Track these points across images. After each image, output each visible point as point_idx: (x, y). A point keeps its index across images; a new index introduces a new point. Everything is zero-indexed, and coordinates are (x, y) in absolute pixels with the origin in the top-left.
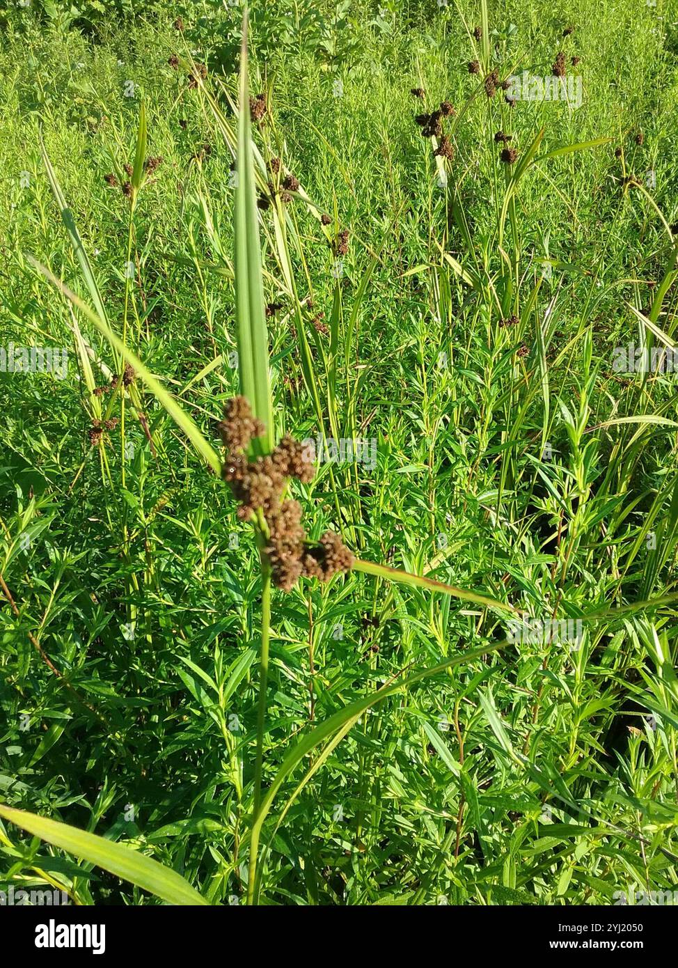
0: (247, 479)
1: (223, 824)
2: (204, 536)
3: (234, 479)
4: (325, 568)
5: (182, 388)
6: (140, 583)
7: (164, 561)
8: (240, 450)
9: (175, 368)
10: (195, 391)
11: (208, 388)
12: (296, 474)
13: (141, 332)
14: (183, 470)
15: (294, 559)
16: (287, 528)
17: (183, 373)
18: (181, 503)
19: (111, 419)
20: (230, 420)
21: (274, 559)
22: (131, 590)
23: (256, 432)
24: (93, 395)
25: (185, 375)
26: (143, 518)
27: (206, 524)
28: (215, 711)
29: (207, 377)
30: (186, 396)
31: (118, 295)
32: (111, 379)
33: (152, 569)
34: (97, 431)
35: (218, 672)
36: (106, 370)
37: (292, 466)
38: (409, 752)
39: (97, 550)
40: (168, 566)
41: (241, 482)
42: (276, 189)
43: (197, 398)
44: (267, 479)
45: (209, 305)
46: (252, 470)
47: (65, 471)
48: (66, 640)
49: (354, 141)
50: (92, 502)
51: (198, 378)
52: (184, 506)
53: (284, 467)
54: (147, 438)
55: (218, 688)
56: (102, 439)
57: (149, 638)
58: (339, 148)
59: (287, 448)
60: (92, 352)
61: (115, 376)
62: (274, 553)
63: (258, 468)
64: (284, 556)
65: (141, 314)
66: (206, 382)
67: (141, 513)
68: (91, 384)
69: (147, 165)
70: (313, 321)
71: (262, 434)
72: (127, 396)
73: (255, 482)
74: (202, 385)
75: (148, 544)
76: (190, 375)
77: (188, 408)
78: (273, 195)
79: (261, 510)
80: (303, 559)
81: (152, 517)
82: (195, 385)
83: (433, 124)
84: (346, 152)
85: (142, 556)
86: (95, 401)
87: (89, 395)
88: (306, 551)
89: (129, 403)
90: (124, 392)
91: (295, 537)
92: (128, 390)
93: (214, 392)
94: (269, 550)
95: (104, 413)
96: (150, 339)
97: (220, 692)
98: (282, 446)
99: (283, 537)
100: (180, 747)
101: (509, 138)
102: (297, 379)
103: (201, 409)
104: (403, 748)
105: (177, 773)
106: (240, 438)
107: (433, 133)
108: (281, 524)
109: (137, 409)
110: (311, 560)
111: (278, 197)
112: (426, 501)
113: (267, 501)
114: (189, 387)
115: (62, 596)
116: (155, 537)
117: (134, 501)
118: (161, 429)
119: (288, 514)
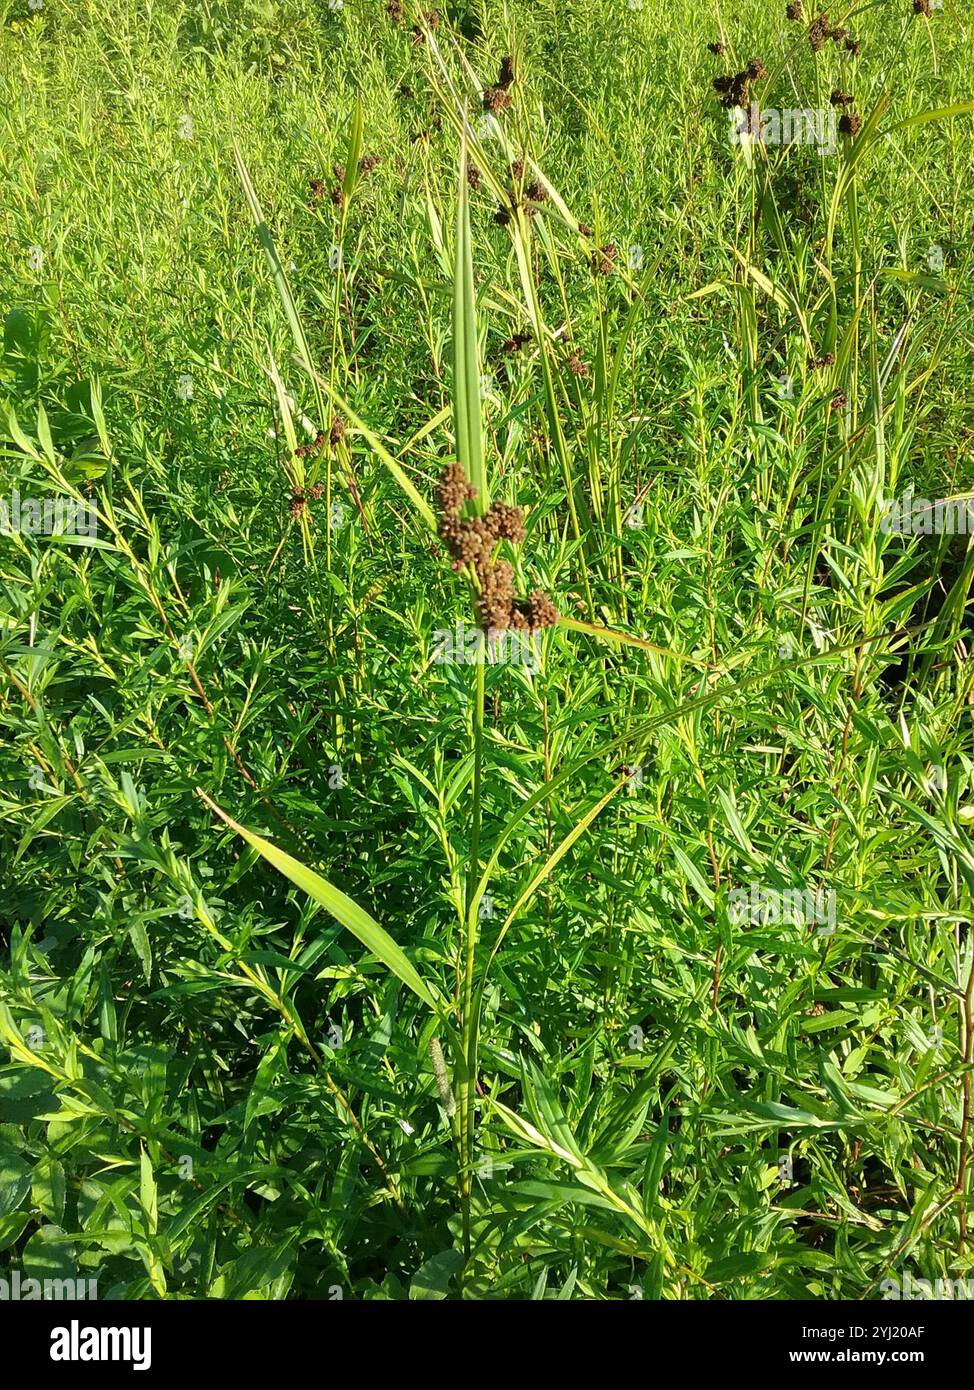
0: (460, 536)
1: (443, 955)
2: (425, 632)
3: (448, 536)
4: (531, 623)
5: (402, 447)
6: (349, 689)
7: (377, 662)
8: (455, 511)
9: (390, 420)
10: (416, 452)
11: (433, 448)
12: (507, 535)
13: (348, 373)
14: (400, 555)
15: (503, 612)
16: (498, 586)
17: (402, 426)
18: (397, 595)
19: (316, 486)
20: (447, 483)
21: (484, 611)
22: (337, 699)
23: (470, 495)
24: (294, 457)
25: (402, 429)
26: (353, 608)
27: (427, 618)
28: (433, 819)
29: (432, 433)
30: (404, 458)
31: (315, 317)
32: (315, 437)
33: (362, 672)
34: (299, 500)
35: (439, 775)
36: (307, 424)
37: (503, 528)
38: (666, 896)
39: (295, 650)
40: (382, 667)
41: (455, 538)
42: (518, 200)
43: (418, 460)
44: (477, 536)
45: (436, 340)
46: (464, 528)
47: (256, 552)
48: (263, 749)
49: (646, 88)
50: (289, 591)
51: (420, 435)
52: (401, 598)
53: (496, 528)
54: (356, 510)
55: (438, 793)
56: (305, 513)
57: (358, 758)
58: (625, 98)
59: (499, 511)
60: (292, 402)
61: (320, 433)
62: (484, 606)
63: (469, 526)
64: (493, 609)
65: (348, 350)
66: (430, 440)
67: (350, 601)
68: (292, 444)
69: (362, 166)
70: (569, 360)
71: (476, 497)
72: (333, 457)
73: (467, 539)
74: (425, 442)
75: (358, 639)
76: (410, 429)
77: (408, 472)
78: (515, 207)
79: (473, 566)
80: (512, 614)
81: (363, 607)
82: (417, 444)
83: (738, 91)
84: (635, 105)
85: (351, 655)
86: (297, 463)
87: (288, 456)
88: (515, 607)
89: (336, 466)
90: (330, 452)
91: (505, 595)
92: (335, 451)
93: (441, 453)
94: (480, 603)
95: (306, 480)
96: (359, 383)
97: (440, 798)
98: (494, 509)
99: (494, 594)
100: (396, 875)
101: (851, 100)
102: (547, 436)
103: (424, 475)
104: (660, 891)
105: (391, 919)
106: (454, 500)
107: (736, 102)
108: (493, 581)
109: (346, 474)
110: (518, 614)
111: (520, 210)
112: (705, 596)
113: (476, 556)
114: (409, 446)
115: (260, 696)
116: (366, 632)
117: (340, 587)
118: (373, 500)
119: (500, 574)
